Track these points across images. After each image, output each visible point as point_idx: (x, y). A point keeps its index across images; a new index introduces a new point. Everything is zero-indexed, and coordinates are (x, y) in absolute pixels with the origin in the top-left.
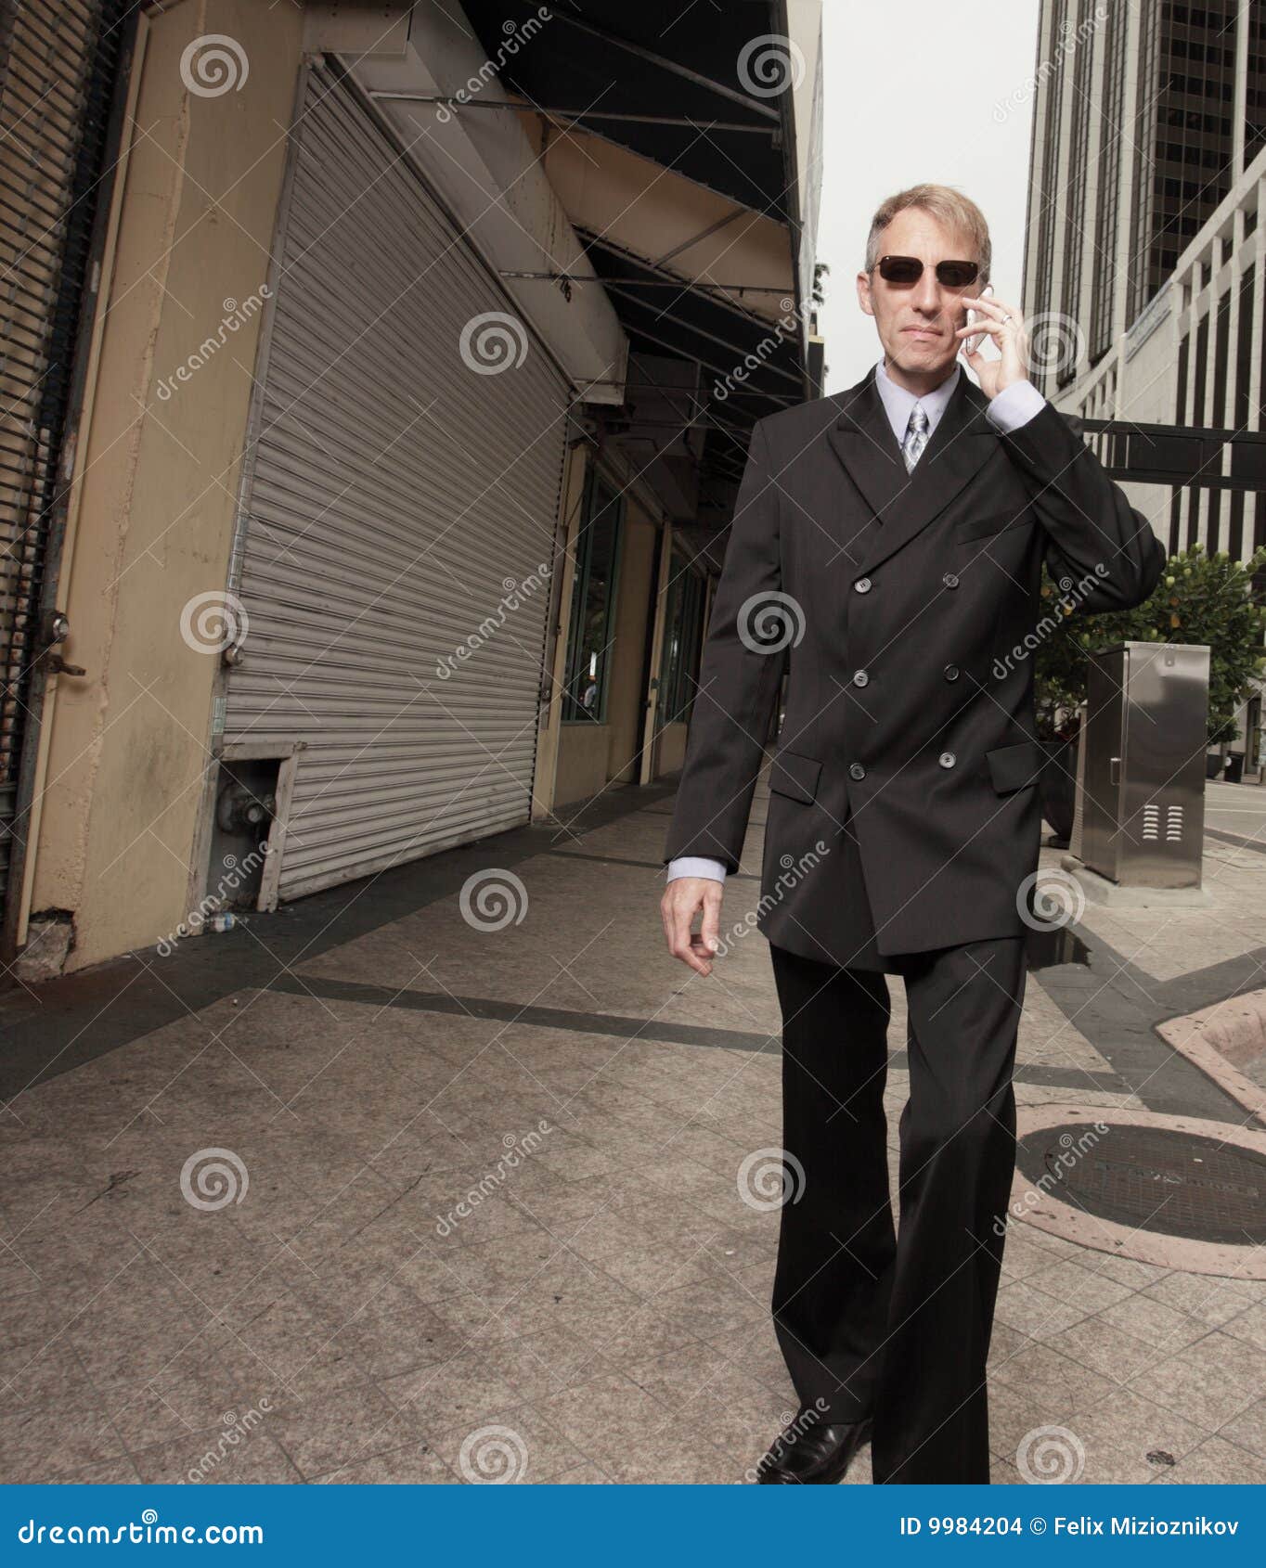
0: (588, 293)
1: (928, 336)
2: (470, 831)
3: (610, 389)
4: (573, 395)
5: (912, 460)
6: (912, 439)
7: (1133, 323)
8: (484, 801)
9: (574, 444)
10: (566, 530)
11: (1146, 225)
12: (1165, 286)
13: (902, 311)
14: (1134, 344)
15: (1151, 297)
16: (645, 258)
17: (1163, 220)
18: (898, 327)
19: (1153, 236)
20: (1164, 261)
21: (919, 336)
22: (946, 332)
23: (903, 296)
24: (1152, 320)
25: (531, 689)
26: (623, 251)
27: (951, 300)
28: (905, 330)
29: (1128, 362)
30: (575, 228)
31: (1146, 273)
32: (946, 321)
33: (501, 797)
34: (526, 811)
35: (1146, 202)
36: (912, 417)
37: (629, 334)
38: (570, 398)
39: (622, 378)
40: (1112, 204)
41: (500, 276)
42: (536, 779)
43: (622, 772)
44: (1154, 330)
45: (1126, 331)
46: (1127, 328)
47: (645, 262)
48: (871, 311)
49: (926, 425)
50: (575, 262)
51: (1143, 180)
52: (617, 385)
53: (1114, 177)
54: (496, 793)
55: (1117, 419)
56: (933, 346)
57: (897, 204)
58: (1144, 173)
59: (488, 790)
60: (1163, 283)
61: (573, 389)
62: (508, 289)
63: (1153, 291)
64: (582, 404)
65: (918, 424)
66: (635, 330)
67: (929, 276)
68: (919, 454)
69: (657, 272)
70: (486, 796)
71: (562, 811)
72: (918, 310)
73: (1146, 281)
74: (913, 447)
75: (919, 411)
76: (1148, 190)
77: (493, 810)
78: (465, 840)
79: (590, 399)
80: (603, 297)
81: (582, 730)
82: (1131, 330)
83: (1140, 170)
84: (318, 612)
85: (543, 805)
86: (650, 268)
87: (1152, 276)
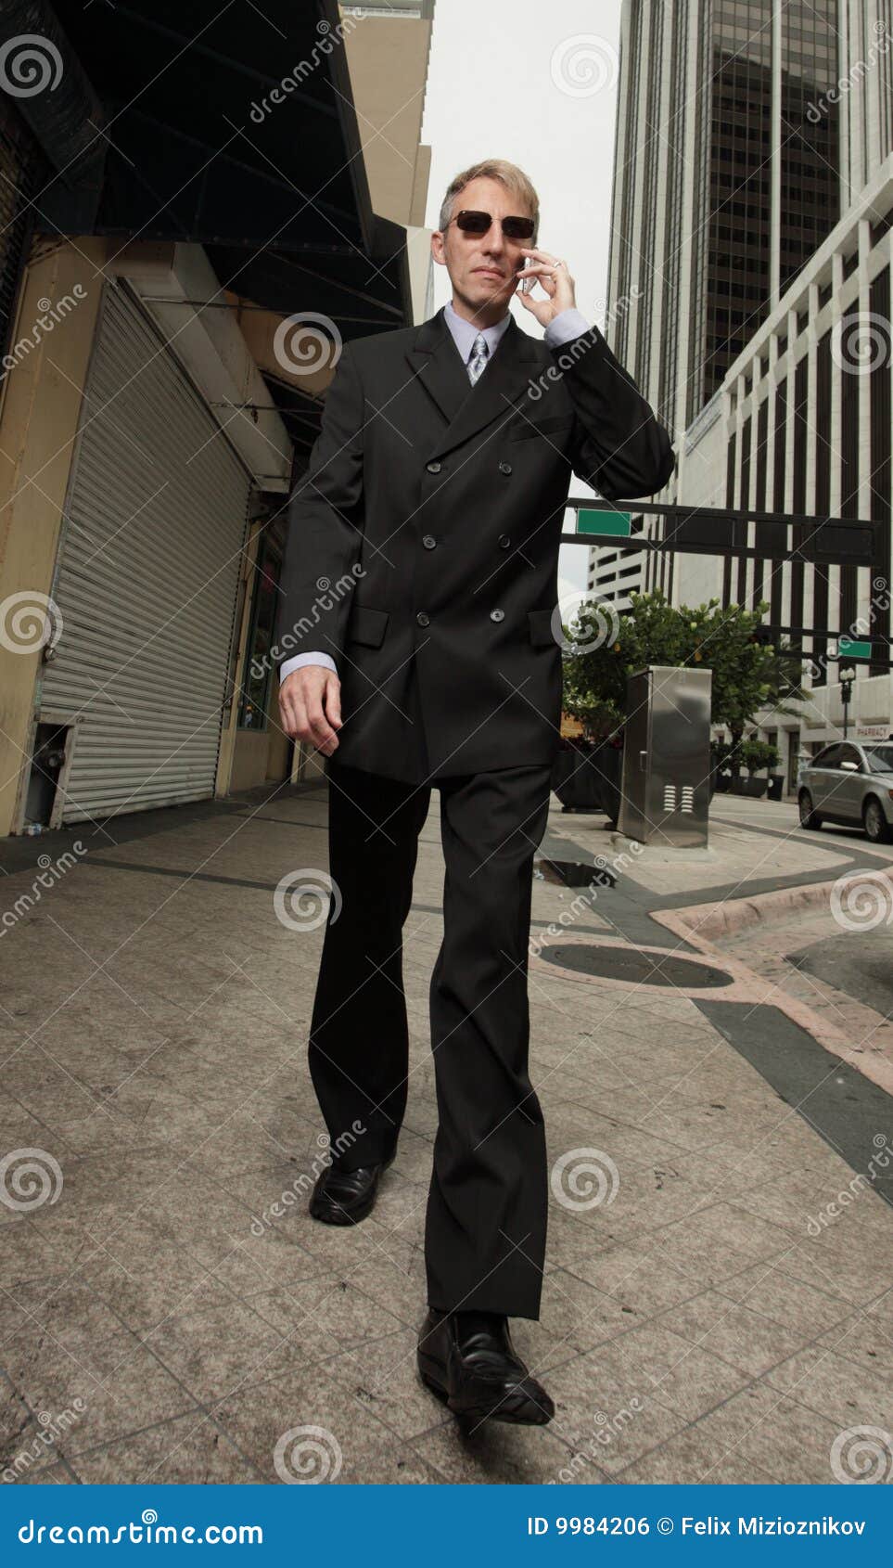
0: (269, 418)
1: (494, 276)
2: (175, 797)
3: (281, 482)
4: (253, 486)
5: (474, 377)
6: (474, 361)
7: (692, 421)
8: (184, 777)
9: (253, 521)
10: (245, 583)
11: (701, 345)
12: (717, 394)
13: (473, 257)
14: (690, 441)
15: (706, 401)
16: (308, 391)
17: (715, 342)
18: (469, 269)
19: (707, 357)
20: (715, 374)
21: (487, 275)
22: (508, 275)
23: (475, 244)
24: (706, 421)
25: (218, 699)
26: (293, 386)
27: (512, 251)
28: (475, 271)
29: (688, 455)
30: (263, 372)
31: (702, 384)
32: (507, 265)
33: (197, 776)
34: (211, 789)
35: (701, 327)
36: (475, 345)
37: (294, 442)
38: (251, 488)
39: (288, 474)
40: (674, 328)
41: (211, 406)
42: (220, 765)
43: (277, 772)
44: (708, 430)
45: (686, 429)
46: (687, 426)
47: (308, 394)
48: (443, 261)
49: (486, 352)
50: (261, 396)
51: (698, 309)
52: (285, 479)
53: (675, 307)
54: (193, 772)
55: (679, 504)
56: (497, 285)
57: (471, 175)
58: (698, 304)
59: (187, 768)
60: (716, 390)
61: (253, 481)
62: (216, 415)
63: (707, 398)
64: (259, 492)
65: (480, 350)
66: (298, 439)
67: (496, 227)
68: (480, 371)
69: (317, 401)
70: (187, 773)
71: (234, 793)
72: (487, 253)
73: (702, 390)
74: (476, 367)
75: (480, 339)
76: (702, 317)
77: (190, 784)
78: (172, 803)
79: (265, 488)
80: (279, 419)
81: (252, 735)
82: (690, 429)
83: (696, 302)
84: (93, 630)
85: (223, 786)
86: (312, 399)
87: (706, 387)
